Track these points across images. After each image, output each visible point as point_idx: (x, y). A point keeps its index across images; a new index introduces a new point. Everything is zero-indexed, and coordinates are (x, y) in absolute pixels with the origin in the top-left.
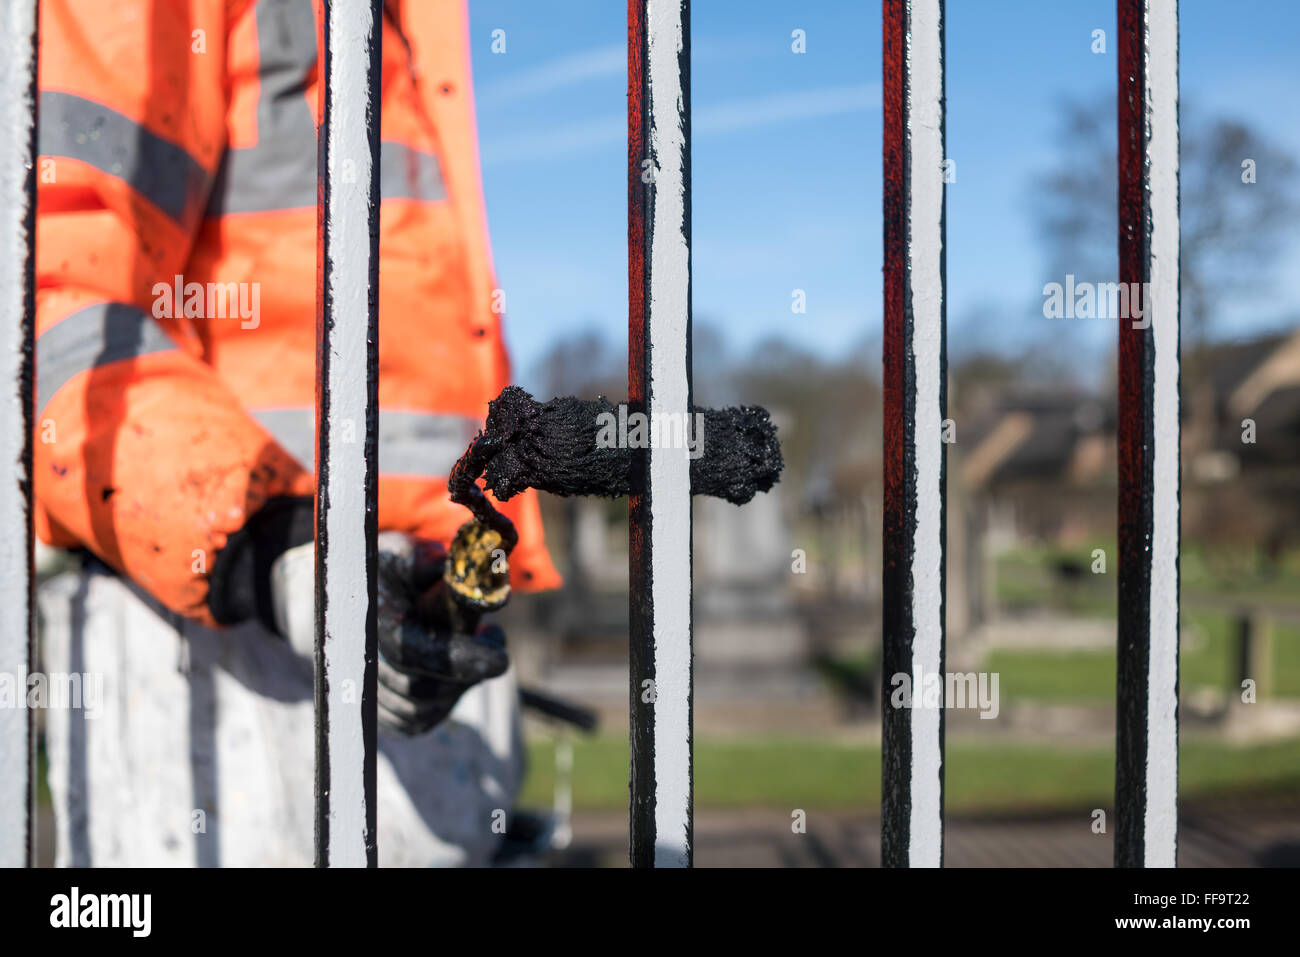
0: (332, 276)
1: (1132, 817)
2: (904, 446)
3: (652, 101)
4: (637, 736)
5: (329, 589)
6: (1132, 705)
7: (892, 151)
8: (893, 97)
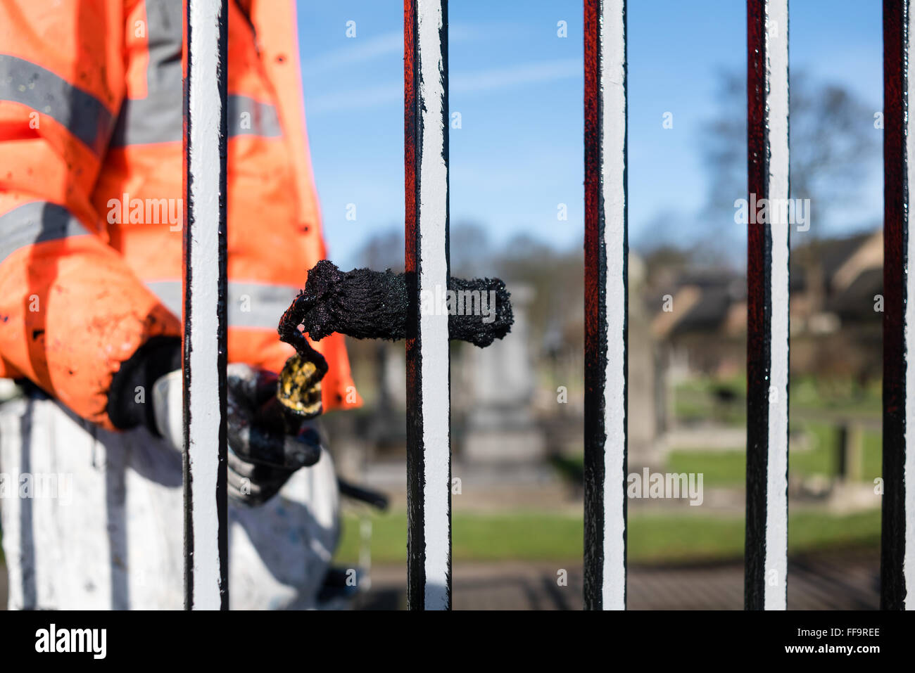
0: (193, 187)
1: (757, 563)
2: (599, 307)
3: (421, 63)
4: (412, 512)
5: (192, 409)
6: (757, 487)
7: (590, 101)
8: (591, 62)
